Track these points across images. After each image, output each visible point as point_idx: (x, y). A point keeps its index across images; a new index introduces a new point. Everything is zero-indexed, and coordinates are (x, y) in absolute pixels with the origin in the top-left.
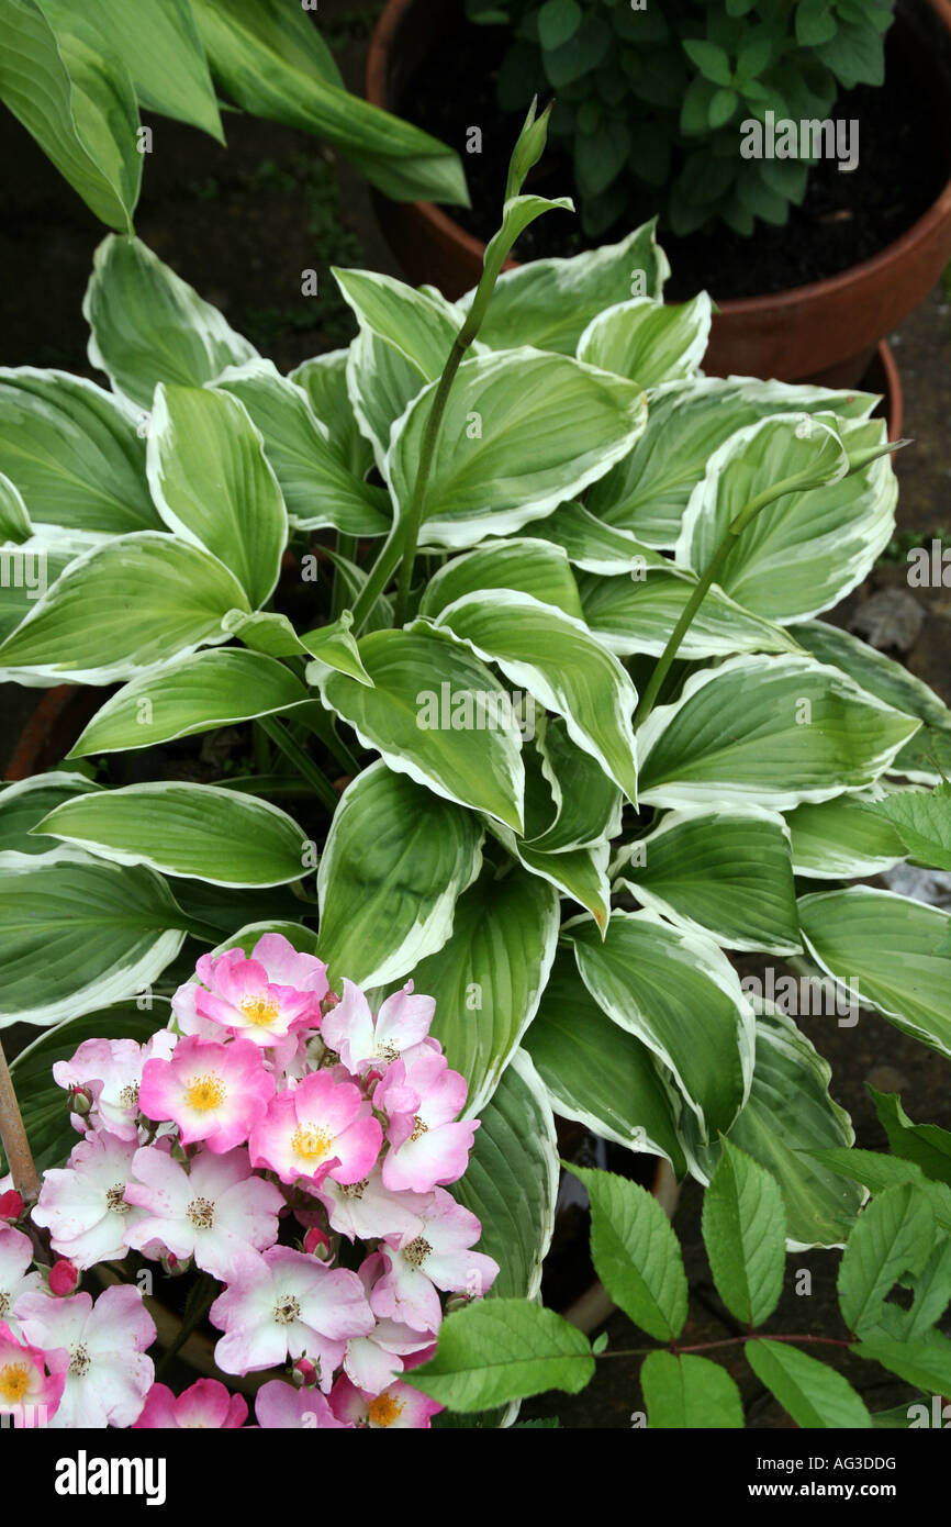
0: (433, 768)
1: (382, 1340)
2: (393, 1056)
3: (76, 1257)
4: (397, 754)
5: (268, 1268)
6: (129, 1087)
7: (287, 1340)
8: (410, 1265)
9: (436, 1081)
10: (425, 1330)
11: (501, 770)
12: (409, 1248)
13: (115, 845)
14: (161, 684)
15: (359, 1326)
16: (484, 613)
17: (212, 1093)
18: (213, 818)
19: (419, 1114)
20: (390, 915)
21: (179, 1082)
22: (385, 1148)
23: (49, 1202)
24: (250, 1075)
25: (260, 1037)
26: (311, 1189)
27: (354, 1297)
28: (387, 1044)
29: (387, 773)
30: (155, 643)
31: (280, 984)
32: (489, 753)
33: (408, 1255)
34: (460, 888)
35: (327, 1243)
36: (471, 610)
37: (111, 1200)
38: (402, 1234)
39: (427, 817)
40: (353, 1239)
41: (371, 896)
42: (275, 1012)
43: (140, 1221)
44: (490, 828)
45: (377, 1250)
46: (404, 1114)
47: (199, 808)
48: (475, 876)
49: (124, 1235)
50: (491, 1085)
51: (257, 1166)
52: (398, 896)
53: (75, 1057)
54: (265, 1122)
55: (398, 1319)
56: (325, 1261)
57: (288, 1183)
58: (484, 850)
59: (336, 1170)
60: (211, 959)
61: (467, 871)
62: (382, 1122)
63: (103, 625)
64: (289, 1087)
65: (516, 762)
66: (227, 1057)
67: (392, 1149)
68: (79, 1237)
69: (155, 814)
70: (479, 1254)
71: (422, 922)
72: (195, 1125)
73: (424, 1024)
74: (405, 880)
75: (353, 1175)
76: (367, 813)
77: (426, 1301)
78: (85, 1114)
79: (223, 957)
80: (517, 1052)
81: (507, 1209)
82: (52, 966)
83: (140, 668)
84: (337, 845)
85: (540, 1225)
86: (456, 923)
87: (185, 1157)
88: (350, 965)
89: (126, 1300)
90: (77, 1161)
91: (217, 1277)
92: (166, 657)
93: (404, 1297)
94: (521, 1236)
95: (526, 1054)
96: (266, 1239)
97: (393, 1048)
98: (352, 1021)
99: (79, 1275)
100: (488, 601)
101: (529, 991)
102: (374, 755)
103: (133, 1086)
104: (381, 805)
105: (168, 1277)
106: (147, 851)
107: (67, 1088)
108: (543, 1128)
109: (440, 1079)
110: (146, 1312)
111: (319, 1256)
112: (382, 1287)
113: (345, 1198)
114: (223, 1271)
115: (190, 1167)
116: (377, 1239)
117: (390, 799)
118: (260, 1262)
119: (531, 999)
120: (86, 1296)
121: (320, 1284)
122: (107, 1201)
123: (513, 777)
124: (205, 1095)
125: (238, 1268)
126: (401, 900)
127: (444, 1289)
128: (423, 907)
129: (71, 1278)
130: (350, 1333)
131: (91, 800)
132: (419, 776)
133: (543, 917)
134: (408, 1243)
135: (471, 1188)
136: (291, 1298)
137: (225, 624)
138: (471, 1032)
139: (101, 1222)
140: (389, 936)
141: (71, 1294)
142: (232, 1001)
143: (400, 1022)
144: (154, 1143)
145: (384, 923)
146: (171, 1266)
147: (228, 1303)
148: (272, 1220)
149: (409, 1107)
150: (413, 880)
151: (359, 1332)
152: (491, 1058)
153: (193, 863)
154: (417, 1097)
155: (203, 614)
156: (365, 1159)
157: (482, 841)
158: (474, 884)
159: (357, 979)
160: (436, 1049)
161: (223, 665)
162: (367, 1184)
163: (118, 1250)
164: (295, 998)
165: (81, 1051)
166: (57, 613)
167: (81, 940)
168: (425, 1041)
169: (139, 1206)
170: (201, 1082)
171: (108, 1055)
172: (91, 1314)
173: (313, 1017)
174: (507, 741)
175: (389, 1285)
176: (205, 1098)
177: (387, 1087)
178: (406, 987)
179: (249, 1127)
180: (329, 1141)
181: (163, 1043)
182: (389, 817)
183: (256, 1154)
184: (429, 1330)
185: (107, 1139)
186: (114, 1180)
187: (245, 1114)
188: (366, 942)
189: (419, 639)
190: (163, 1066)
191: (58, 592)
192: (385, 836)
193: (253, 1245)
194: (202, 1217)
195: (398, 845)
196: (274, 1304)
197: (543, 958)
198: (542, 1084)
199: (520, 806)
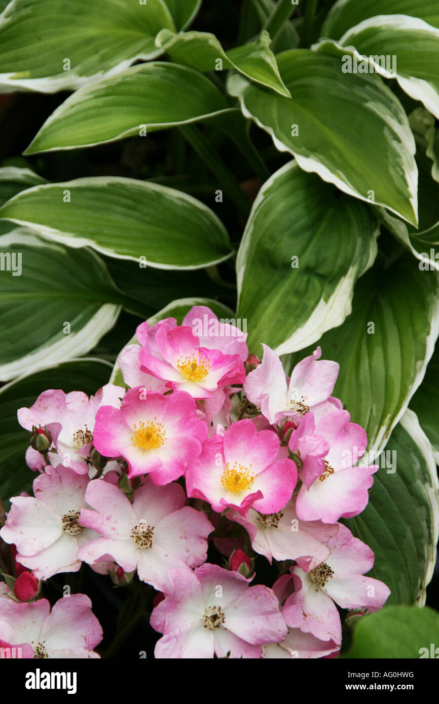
0: (338, 168)
1: (291, 647)
2: (304, 411)
3: (37, 570)
4: (307, 156)
5: (199, 583)
6: (81, 431)
7: (214, 644)
8: (314, 587)
9: (340, 433)
10: (329, 639)
11: (398, 172)
12: (314, 572)
13: (63, 229)
14: (104, 92)
15: (273, 634)
16: (382, 36)
17: (154, 436)
18: (146, 210)
19: (326, 458)
20: (300, 293)
21: (126, 426)
22: (298, 486)
23: (15, 524)
24: (186, 422)
25: (194, 391)
26: (237, 517)
27: (271, 609)
28: (299, 400)
29: (298, 172)
30: (96, 57)
31: (208, 348)
32: (387, 157)
33: (313, 578)
34: (359, 272)
35: (249, 564)
36: (371, 33)
37: (66, 523)
38: (312, 557)
39: (331, 212)
40: (270, 560)
41: (283, 277)
42: (206, 370)
43: (91, 541)
44: (386, 222)
45: (289, 572)
46: (316, 458)
47: (135, 200)
48: (370, 262)
49: (78, 553)
50: (383, 439)
51: (192, 497)
52: (306, 278)
53: (35, 405)
54: (198, 461)
55: (306, 629)
56: (247, 578)
57: (219, 511)
58: (380, 241)
59: (259, 502)
60: (148, 326)
61: (365, 258)
62: (297, 463)
63: (52, 41)
64: (218, 433)
65: (410, 165)
66: (166, 406)
67: (304, 486)
68: (39, 554)
69: (98, 204)
70: (372, 579)
71: (326, 300)
72: (140, 462)
73: (330, 385)
74: (312, 264)
75: (273, 506)
76: (281, 206)
77: (329, 616)
78: (44, 452)
79: (160, 326)
80: (406, 412)
81: (395, 543)
82: (9, 331)
83: (83, 79)
84: (254, 234)
85: (424, 558)
86: (354, 303)
87: (131, 488)
88: (265, 334)
89: (78, 606)
90: (38, 490)
91: (156, 588)
92: (106, 69)
93: (310, 613)
94: (407, 566)
95: (413, 415)
96: (197, 559)
97: (303, 403)
98: (270, 380)
99: (39, 585)
100: (387, 26)
101: (416, 360)
102: (287, 157)
103: (84, 430)
104: (292, 200)
105: (116, 587)
106: (91, 235)
107: (30, 429)
108: (427, 476)
109: (344, 430)
110: (95, 617)
111: (243, 573)
112: (293, 603)
113: (264, 526)
114: (162, 584)
115: (133, 498)
116: (291, 560)
117: (300, 195)
118: (192, 577)
119: (418, 367)
120: (45, 602)
121: (242, 597)
122: (62, 525)
123: (407, 177)
124: (149, 436)
125: (175, 581)
126: (308, 282)
127: (343, 606)
128: (327, 288)
129: (33, 587)
130: (266, 639)
131: (43, 192)
132: (327, 176)
133: (429, 298)
134: (316, 566)
135: (364, 525)
136: (217, 608)
137: (158, 42)
138: (366, 394)
139: (57, 541)
140: (298, 311)
141: (33, 600)
142: (169, 361)
143: (309, 382)
144: (102, 477)
145: (294, 300)
146: (119, 578)
147: (166, 610)
148: (202, 543)
149: (320, 452)
150: (319, 264)
151: (273, 638)
152: (383, 417)
153: (127, 247)
154: (326, 444)
155: (135, 33)
156: (282, 494)
157: (377, 233)
158: (370, 270)
159: (273, 345)
160: (338, 406)
161: (156, 78)
162: (282, 515)
163: (72, 565)
164: (221, 360)
165: (40, 400)
166: (14, 27)
167: (34, 310)
168: (329, 400)
169: (91, 528)
170: (145, 426)
171: (62, 405)
172: (48, 618)
173: (238, 375)
174: (402, 147)
175: (299, 601)
176: (148, 439)
177: (300, 435)
178: (315, 353)
179: (186, 464)
180: (252, 478)
181: (111, 394)
182: (300, 210)
183: (191, 486)
184: (331, 640)
185: (63, 473)
186: (70, 506)
187: (183, 453)
188: (279, 316)
189: (324, 58)
190: (113, 412)
191: (14, 9)
192: (295, 227)
193: (186, 563)
194: (143, 539)
195: (307, 234)
196: (203, 613)
197: (428, 333)
198: (427, 440)
199: (414, 202)
